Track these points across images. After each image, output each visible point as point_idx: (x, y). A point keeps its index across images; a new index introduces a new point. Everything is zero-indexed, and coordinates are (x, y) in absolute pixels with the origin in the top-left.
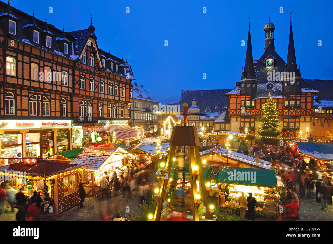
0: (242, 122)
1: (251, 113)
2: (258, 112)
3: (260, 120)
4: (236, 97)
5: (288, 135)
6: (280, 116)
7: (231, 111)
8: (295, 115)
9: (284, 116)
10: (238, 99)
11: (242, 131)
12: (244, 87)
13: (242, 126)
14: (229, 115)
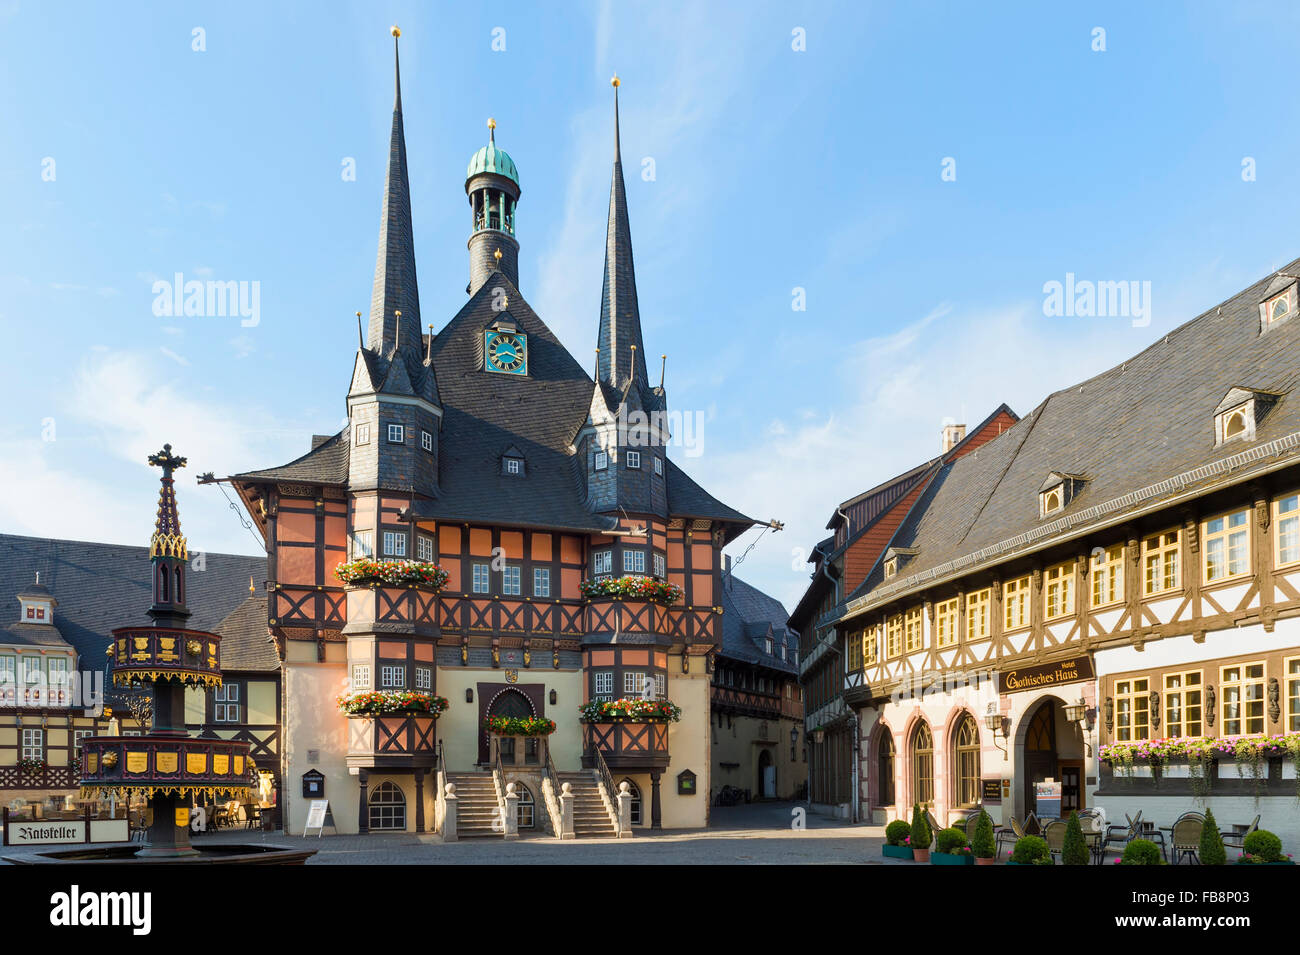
0: (361, 661)
1: (412, 608)
2: (455, 608)
3: (465, 658)
4: (319, 504)
5: (618, 740)
6: (570, 638)
7: (285, 592)
8: (647, 628)
9: (593, 636)
10: (328, 520)
11: (361, 723)
12: (368, 444)
13: (363, 688)
14: (274, 622)
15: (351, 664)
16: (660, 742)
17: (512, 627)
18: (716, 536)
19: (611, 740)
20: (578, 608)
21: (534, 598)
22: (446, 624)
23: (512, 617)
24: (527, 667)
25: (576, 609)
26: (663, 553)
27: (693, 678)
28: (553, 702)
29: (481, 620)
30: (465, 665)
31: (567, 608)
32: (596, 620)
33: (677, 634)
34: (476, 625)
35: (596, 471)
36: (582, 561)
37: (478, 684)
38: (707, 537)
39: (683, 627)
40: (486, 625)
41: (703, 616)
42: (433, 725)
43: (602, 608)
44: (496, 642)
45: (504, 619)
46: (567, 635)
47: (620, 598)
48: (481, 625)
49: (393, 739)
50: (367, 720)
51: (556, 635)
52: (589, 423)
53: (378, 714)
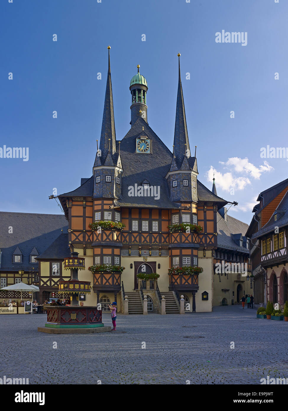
0: (97, 255)
2: (127, 236)
3: (130, 253)
4: (84, 203)
5: (181, 281)
7: (74, 233)
8: (191, 241)
9: (173, 245)
10: (87, 208)
11: (98, 276)
12: (100, 183)
13: (98, 264)
14: (70, 242)
15: (94, 256)
16: (196, 281)
17: (145, 242)
18: (215, 208)
19: (178, 281)
20: (167, 235)
21: (153, 232)
22: (124, 242)
23: (145, 239)
24: (150, 256)
26: (196, 214)
27: (207, 259)
28: (159, 268)
29: (135, 240)
30: (130, 255)
31: (164, 235)
32: (173, 239)
33: (201, 243)
34: (134, 242)
35: (173, 187)
36: (169, 219)
37: (134, 262)
38: (211, 208)
39: (203, 240)
40: (137, 242)
41: (210, 236)
42: (120, 276)
43: (176, 235)
44: (140, 247)
45: (143, 239)
46: (164, 244)
49: (107, 281)
50: (99, 275)
51: (160, 245)
52: (171, 170)
53: (103, 273)
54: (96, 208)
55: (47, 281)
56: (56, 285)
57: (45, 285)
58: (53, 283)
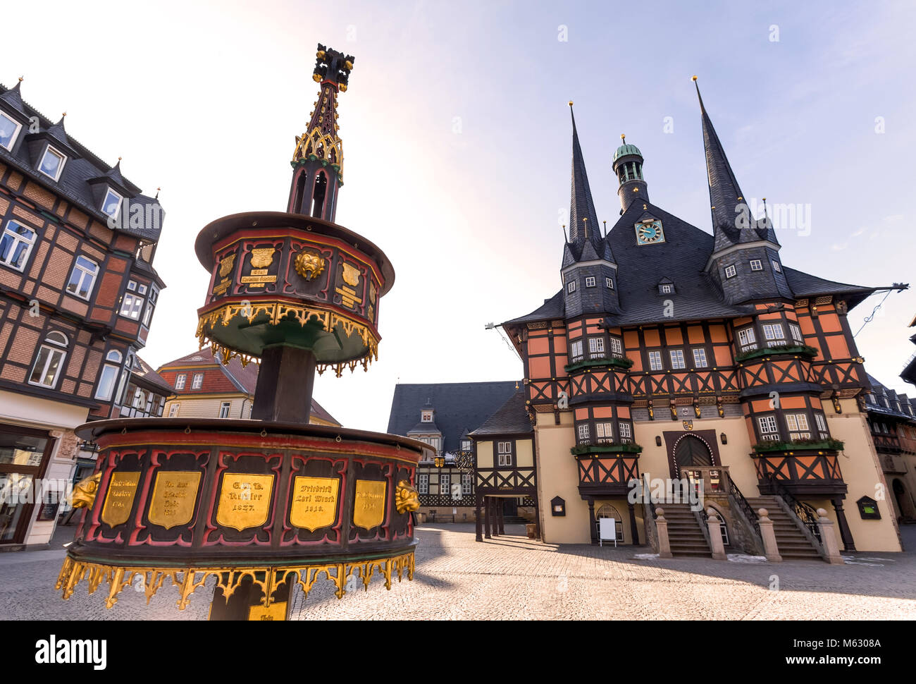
0: (583, 422)
1: (612, 384)
2: (640, 382)
3: (652, 415)
4: (550, 331)
5: (793, 471)
6: (729, 394)
7: (534, 384)
8: (798, 379)
9: (751, 390)
10: (556, 339)
11: (586, 463)
12: (575, 291)
13: (584, 439)
14: (528, 402)
15: (576, 424)
16: (834, 472)
17: (683, 390)
18: (839, 306)
21: (696, 369)
22: (636, 393)
23: (682, 384)
24: (699, 417)
25: (731, 373)
26: (796, 323)
27: (847, 417)
28: (724, 442)
29: (660, 388)
30: (652, 419)
31: (724, 373)
32: (750, 379)
33: (824, 383)
34: (657, 392)
35: (727, 279)
36: (729, 339)
37: (663, 432)
38: (831, 308)
39: (828, 377)
40: (664, 391)
41: (844, 367)
42: (636, 463)
43: (754, 369)
44: (673, 402)
45: (677, 385)
46: (727, 392)
47: (768, 359)
48: (660, 392)
49: (609, 473)
50: (590, 461)
51: (718, 393)
52: (716, 251)
53: (597, 456)
54: (572, 335)
55: (490, 478)
56: (506, 485)
57: (486, 485)
58: (500, 481)
